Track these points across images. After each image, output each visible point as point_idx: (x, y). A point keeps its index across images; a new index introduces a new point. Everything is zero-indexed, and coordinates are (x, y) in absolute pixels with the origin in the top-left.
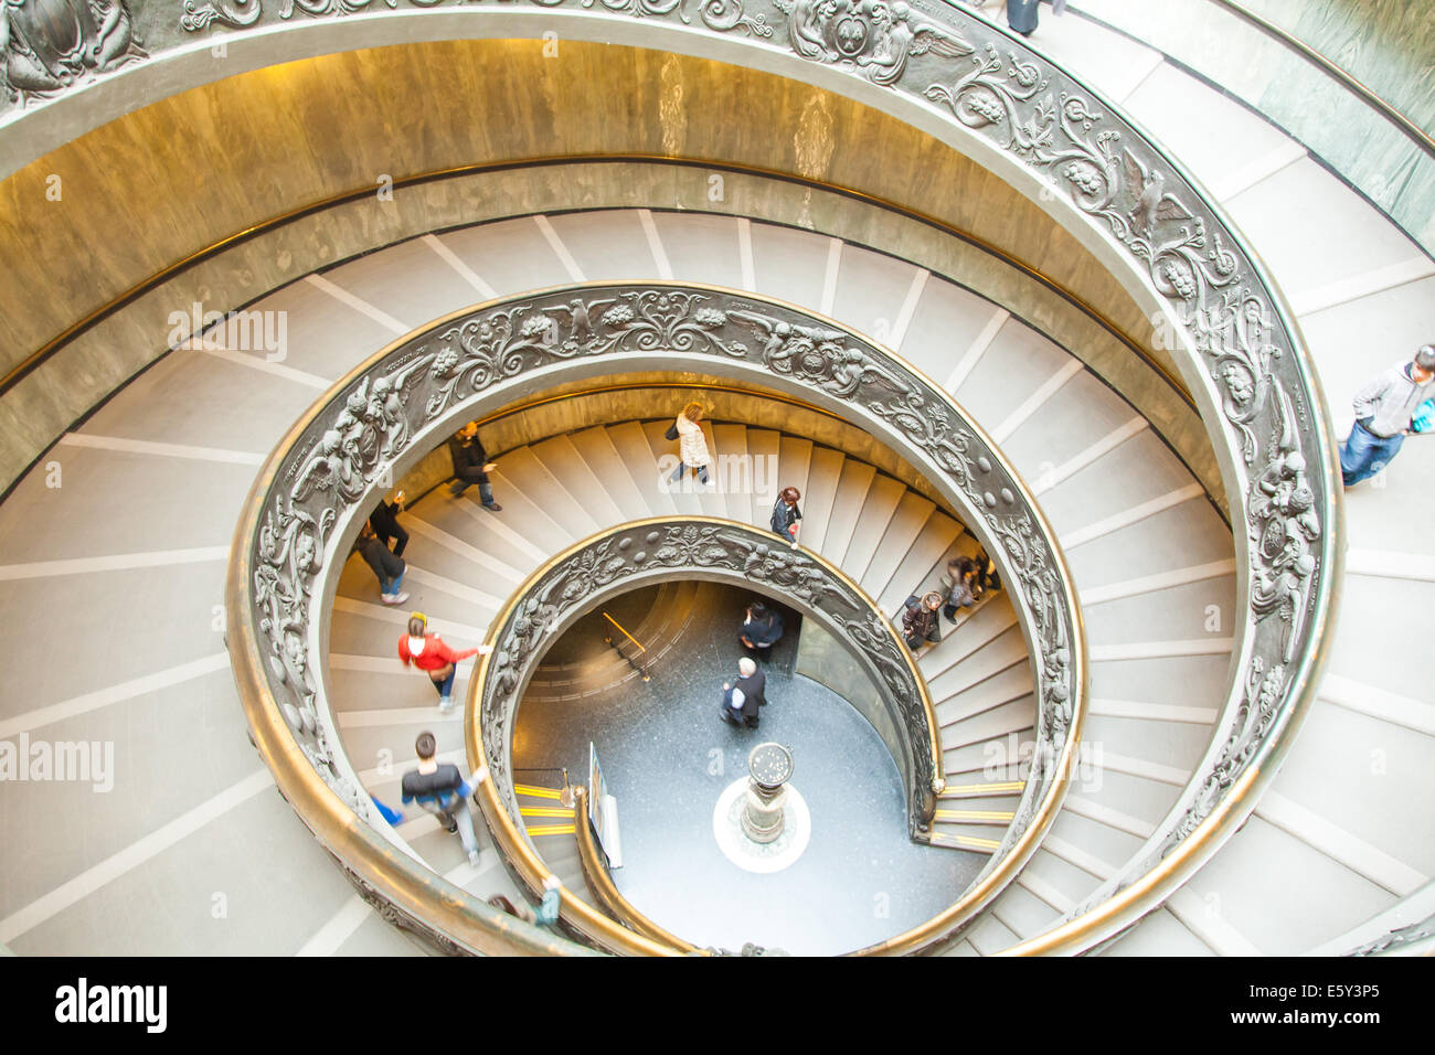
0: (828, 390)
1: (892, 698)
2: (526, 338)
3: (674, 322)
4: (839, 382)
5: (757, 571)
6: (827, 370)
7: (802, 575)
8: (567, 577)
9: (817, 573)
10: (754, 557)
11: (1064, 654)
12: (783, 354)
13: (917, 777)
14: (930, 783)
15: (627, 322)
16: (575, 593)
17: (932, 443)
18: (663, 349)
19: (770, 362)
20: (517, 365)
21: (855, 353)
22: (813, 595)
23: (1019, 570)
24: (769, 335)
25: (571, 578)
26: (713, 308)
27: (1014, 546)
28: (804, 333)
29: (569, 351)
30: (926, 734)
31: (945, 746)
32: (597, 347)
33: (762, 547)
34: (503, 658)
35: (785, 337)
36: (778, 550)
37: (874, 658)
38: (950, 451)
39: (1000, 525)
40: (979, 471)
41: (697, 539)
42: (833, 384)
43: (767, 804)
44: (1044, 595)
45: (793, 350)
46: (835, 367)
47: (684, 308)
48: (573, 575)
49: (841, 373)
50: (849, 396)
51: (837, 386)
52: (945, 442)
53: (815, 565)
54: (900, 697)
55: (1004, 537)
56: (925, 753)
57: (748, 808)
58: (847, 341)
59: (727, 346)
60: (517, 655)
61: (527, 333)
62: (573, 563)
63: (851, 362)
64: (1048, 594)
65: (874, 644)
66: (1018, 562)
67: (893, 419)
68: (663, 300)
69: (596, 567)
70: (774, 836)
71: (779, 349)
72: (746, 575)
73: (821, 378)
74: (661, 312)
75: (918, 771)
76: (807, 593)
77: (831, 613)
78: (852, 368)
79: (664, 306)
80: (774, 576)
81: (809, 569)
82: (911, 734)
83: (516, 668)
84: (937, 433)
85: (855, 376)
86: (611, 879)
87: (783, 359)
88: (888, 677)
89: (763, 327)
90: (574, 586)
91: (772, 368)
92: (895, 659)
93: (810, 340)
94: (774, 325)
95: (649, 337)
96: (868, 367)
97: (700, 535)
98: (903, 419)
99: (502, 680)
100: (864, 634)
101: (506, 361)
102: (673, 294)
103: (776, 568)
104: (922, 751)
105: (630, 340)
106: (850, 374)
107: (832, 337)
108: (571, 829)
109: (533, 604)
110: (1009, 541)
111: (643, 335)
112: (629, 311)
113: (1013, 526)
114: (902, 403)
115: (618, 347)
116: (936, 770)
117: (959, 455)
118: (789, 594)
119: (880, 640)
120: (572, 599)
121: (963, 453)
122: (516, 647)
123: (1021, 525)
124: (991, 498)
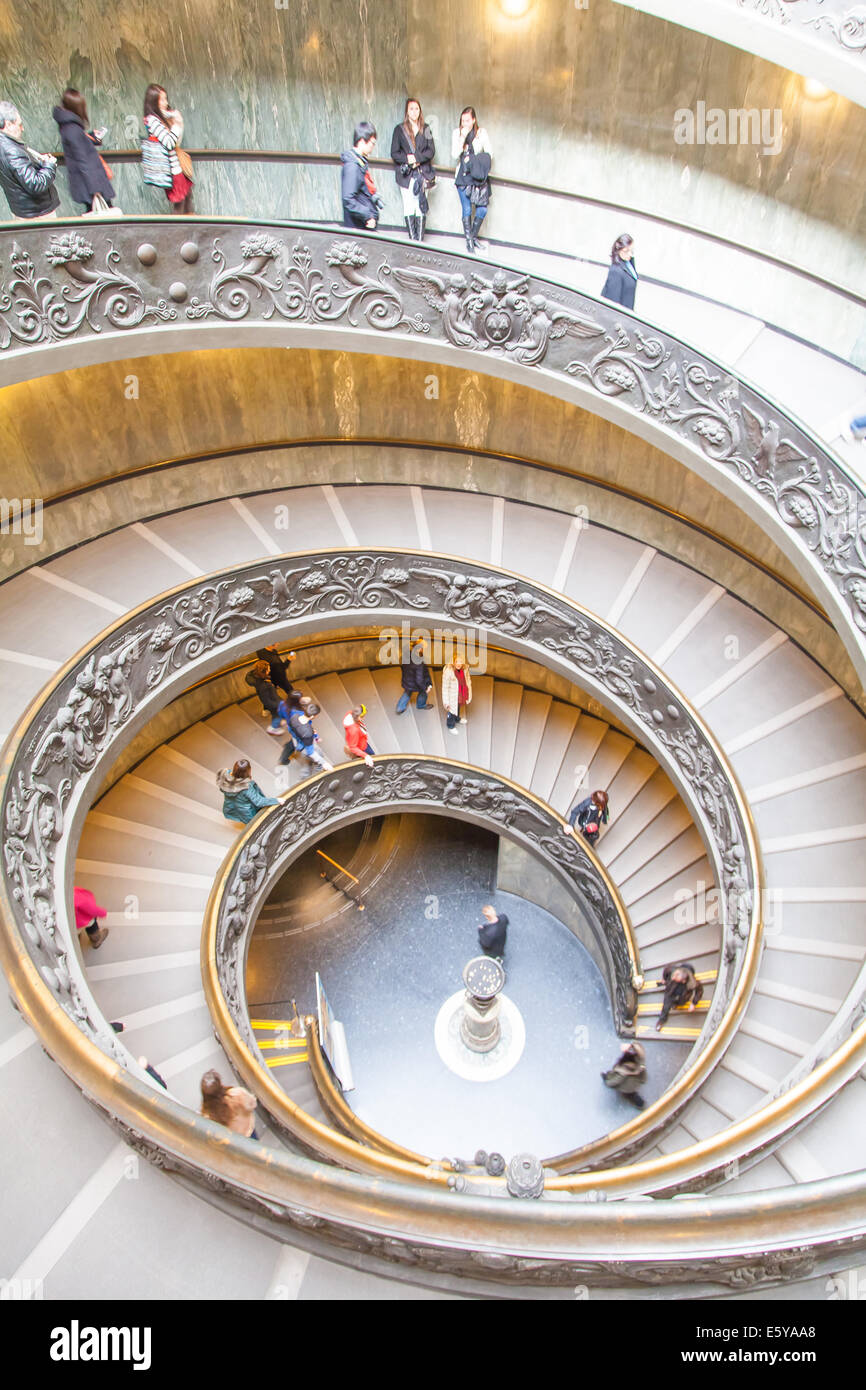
0: (505, 631)
1: (588, 904)
2: (233, 608)
3: (364, 582)
4: (514, 624)
5: (455, 799)
6: (502, 613)
7: (496, 799)
8: (284, 821)
9: (509, 796)
10: (451, 786)
11: (739, 850)
12: (462, 603)
13: (617, 976)
14: (630, 981)
15: (321, 586)
16: (292, 834)
17: (601, 671)
18: (355, 608)
19: (451, 611)
20: (225, 633)
21: (526, 596)
22: (507, 817)
23: (691, 777)
24: (448, 587)
25: (288, 821)
26: (396, 568)
27: (683, 756)
28: (479, 583)
29: (272, 616)
30: (622, 935)
31: (641, 943)
32: (296, 610)
33: (457, 777)
34: (232, 901)
35: (463, 588)
36: (473, 778)
37: (568, 869)
38: (619, 677)
39: (669, 738)
40: (645, 692)
41: (398, 775)
42: (508, 626)
43: (483, 1015)
44: (716, 799)
45: (470, 598)
46: (509, 611)
47: (371, 569)
48: (289, 818)
49: (515, 615)
50: (523, 635)
51: (512, 627)
52: (613, 669)
53: (507, 789)
54: (594, 902)
55: (674, 749)
56: (623, 952)
57: (467, 1020)
58: (517, 588)
59: (412, 600)
60: (243, 898)
61: (233, 604)
62: (289, 807)
63: (523, 604)
64: (719, 797)
65: (566, 856)
66: (689, 770)
67: (565, 652)
68: (352, 564)
69: (309, 810)
70: (492, 1045)
71: (458, 599)
72: (445, 803)
73: (498, 621)
74: (350, 575)
75: (618, 970)
76: (501, 815)
77: (524, 831)
78: (523, 610)
79: (353, 570)
80: (470, 802)
81: (502, 793)
82: (608, 937)
83: (243, 910)
84: (604, 661)
85: (528, 617)
86: (345, 1101)
87: (463, 607)
88: (582, 886)
89: (443, 581)
90: (290, 828)
91: (453, 615)
92: (587, 868)
93: (485, 589)
94: (452, 578)
95: (342, 598)
96: (538, 608)
97: (401, 771)
98: (574, 651)
99: (232, 923)
100: (557, 848)
101: (216, 630)
102: (360, 558)
103: (471, 795)
104: (619, 951)
105: (326, 602)
106: (523, 616)
107: (504, 585)
108: (304, 1057)
109: (254, 848)
110: (679, 752)
111: (336, 597)
112: (322, 577)
113: (681, 738)
114: (571, 638)
115: (315, 608)
116: (634, 968)
117: (626, 679)
118: (485, 817)
119: (571, 852)
120: (290, 841)
121: (630, 677)
122: (242, 890)
123: (687, 737)
124: (658, 715)
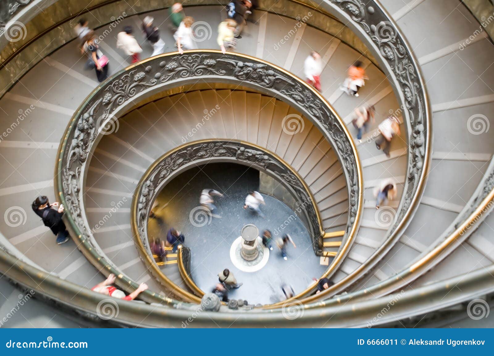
0: (262, 85)
2: (136, 81)
3: (195, 66)
4: (265, 82)
5: (241, 157)
6: (260, 78)
7: (260, 158)
8: (160, 170)
9: (266, 157)
10: (239, 152)
12: (242, 73)
13: (314, 232)
14: (319, 233)
15: (175, 68)
16: (164, 175)
17: (307, 105)
18: (191, 76)
19: (237, 76)
20: (134, 92)
21: (271, 72)
22: (265, 165)
23: (342, 154)
24: (235, 67)
25: (162, 170)
26: (210, 59)
28: (249, 65)
29: (153, 83)
30: (315, 216)
31: (323, 218)
32: (164, 79)
33: (242, 149)
34: (140, 206)
35: (242, 68)
36: (249, 149)
37: (293, 187)
38: (314, 108)
39: (334, 136)
40: (325, 116)
41: (214, 148)
42: (263, 83)
45: (245, 72)
46: (263, 77)
47: (199, 61)
48: (163, 169)
49: (266, 79)
50: (270, 87)
51: (265, 84)
52: (312, 105)
53: (265, 154)
55: (336, 141)
56: (316, 223)
58: (268, 68)
59: (217, 72)
60: (145, 204)
61: (136, 80)
62: (162, 164)
63: (270, 75)
65: (292, 182)
66: (341, 150)
67: (291, 96)
68: (190, 58)
69: (172, 164)
70: (254, 258)
71: (240, 72)
72: (236, 158)
73: (258, 81)
74: (189, 63)
75: (314, 229)
76: (263, 164)
77: (273, 171)
78: (270, 77)
79: (190, 60)
80: (248, 158)
81: (263, 156)
82: (310, 217)
83: (145, 208)
84: (308, 101)
85: (272, 81)
87: (242, 75)
88: (299, 195)
89: (232, 64)
90: (163, 173)
91: (238, 78)
92: (301, 187)
93: (252, 68)
94: (237, 63)
95: (185, 72)
96: (277, 77)
97: (215, 146)
98: (294, 96)
99: (141, 214)
100: (287, 178)
101: (129, 92)
102: (194, 55)
103: (248, 156)
104: (314, 221)
105: (178, 74)
106: (269, 80)
107: (261, 67)
109: (148, 182)
110: (338, 143)
111: (182, 73)
112: (176, 64)
114: (293, 90)
115: (173, 78)
116: (320, 228)
119: (294, 181)
120: (164, 177)
122: (144, 200)
